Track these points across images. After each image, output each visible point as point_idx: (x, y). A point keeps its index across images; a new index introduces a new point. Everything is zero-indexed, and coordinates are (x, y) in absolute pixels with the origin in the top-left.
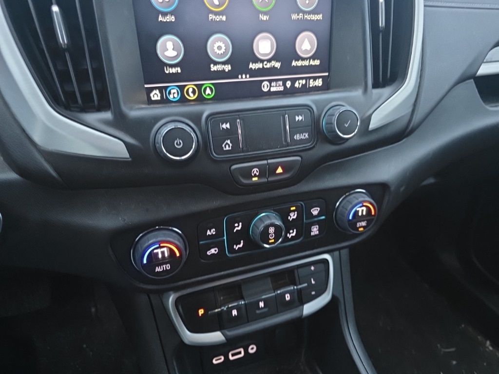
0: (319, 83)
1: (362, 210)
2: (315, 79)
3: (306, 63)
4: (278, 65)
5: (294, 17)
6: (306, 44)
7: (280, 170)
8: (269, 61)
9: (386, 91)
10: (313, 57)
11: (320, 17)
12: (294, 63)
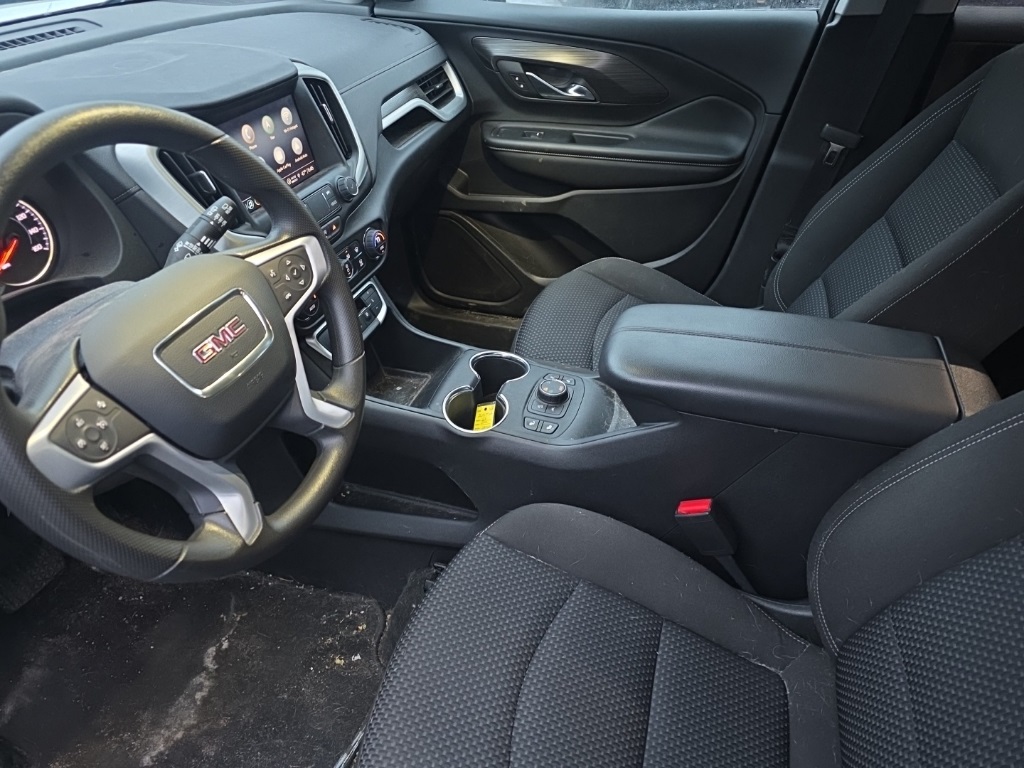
0: (312, 168)
1: (378, 239)
2: (309, 167)
3: (301, 158)
4: (290, 165)
5: (285, 131)
6: (297, 146)
7: (334, 227)
8: (285, 164)
9: (353, 159)
10: (303, 153)
11: (296, 126)
12: (296, 160)
